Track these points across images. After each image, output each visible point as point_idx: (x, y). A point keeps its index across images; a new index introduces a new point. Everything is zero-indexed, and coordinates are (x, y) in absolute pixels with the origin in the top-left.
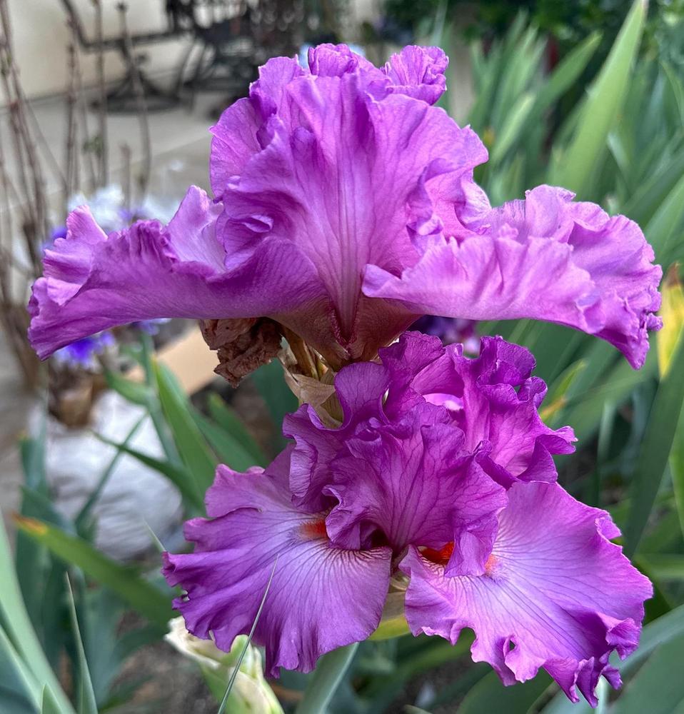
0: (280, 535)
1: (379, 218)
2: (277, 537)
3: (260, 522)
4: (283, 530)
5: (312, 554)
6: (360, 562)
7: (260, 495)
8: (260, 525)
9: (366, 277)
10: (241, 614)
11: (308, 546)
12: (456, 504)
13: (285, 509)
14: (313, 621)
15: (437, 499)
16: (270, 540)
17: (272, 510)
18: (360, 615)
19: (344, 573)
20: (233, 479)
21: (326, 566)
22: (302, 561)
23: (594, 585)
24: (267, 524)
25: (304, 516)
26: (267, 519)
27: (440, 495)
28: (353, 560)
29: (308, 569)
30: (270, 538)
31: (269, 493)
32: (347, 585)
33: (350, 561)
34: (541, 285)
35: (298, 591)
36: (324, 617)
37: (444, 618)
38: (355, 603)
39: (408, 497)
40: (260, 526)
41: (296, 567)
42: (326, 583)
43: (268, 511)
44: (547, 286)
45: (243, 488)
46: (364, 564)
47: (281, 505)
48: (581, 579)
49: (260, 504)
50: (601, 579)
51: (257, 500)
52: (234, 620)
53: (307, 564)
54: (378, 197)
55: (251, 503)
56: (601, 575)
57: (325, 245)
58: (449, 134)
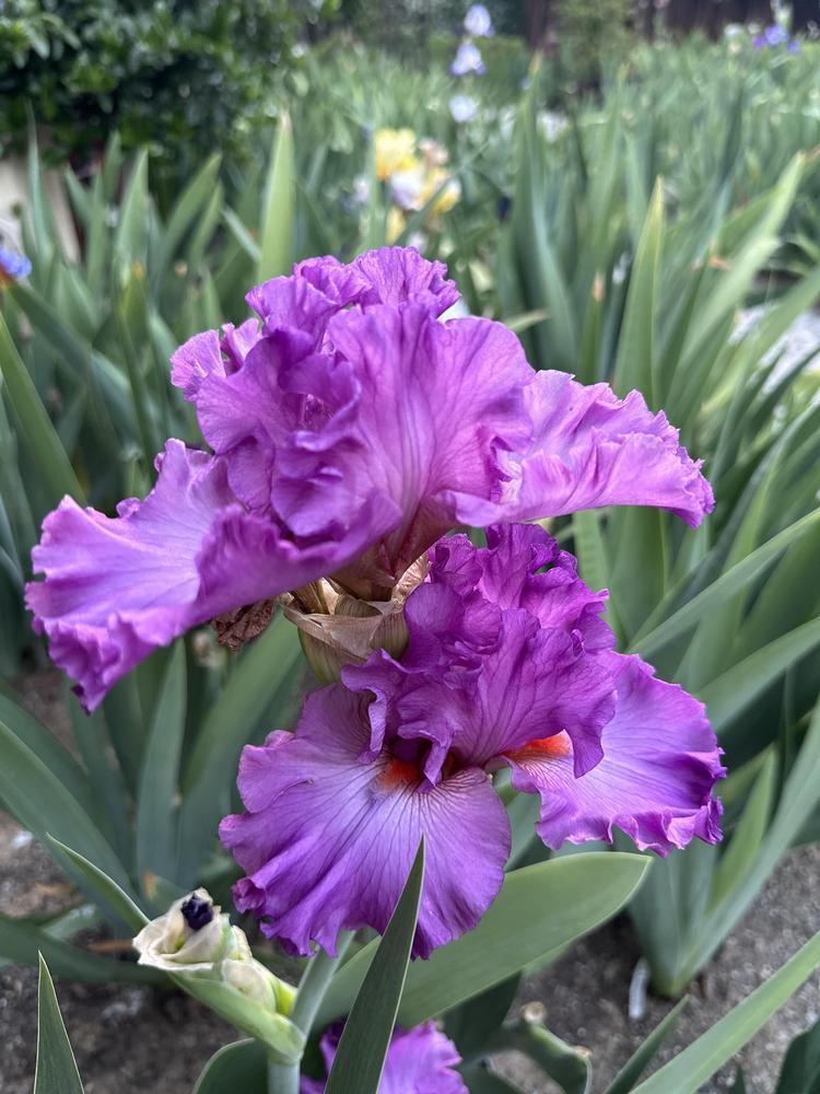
0: (354, 800)
1: (439, 440)
2: (350, 804)
3: (318, 793)
4: (354, 793)
5: (402, 808)
6: (457, 795)
7: (305, 764)
8: (319, 798)
9: (459, 507)
10: (337, 908)
11: (392, 802)
12: (558, 701)
13: (341, 768)
14: (444, 881)
15: (533, 702)
16: (343, 812)
17: (326, 775)
18: (485, 852)
19: (448, 815)
20: (267, 758)
21: (424, 815)
22: (397, 821)
23: (657, 726)
24: (328, 794)
25: (367, 768)
26: (325, 788)
27: (537, 698)
28: (448, 796)
29: (407, 827)
30: (342, 808)
31: (314, 757)
32: (458, 826)
33: (446, 799)
34: (631, 476)
35: (408, 855)
36: (455, 872)
37: (574, 819)
38: (475, 842)
39: (501, 711)
40: (319, 801)
41: (393, 829)
42: (436, 834)
43: (321, 779)
44: (637, 476)
45: (283, 764)
46: (464, 796)
47: (335, 766)
48: (644, 725)
49: (308, 773)
50: (663, 719)
51: (304, 771)
52: (331, 918)
53: (402, 822)
54: (438, 421)
55: (298, 778)
56: (660, 715)
57: (385, 480)
58: (510, 348)
